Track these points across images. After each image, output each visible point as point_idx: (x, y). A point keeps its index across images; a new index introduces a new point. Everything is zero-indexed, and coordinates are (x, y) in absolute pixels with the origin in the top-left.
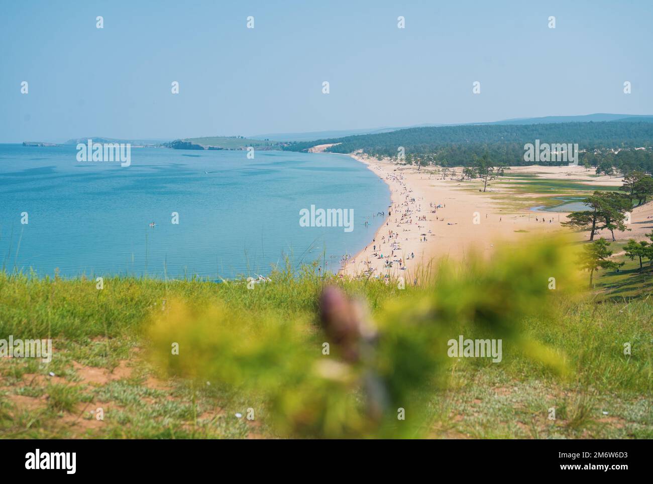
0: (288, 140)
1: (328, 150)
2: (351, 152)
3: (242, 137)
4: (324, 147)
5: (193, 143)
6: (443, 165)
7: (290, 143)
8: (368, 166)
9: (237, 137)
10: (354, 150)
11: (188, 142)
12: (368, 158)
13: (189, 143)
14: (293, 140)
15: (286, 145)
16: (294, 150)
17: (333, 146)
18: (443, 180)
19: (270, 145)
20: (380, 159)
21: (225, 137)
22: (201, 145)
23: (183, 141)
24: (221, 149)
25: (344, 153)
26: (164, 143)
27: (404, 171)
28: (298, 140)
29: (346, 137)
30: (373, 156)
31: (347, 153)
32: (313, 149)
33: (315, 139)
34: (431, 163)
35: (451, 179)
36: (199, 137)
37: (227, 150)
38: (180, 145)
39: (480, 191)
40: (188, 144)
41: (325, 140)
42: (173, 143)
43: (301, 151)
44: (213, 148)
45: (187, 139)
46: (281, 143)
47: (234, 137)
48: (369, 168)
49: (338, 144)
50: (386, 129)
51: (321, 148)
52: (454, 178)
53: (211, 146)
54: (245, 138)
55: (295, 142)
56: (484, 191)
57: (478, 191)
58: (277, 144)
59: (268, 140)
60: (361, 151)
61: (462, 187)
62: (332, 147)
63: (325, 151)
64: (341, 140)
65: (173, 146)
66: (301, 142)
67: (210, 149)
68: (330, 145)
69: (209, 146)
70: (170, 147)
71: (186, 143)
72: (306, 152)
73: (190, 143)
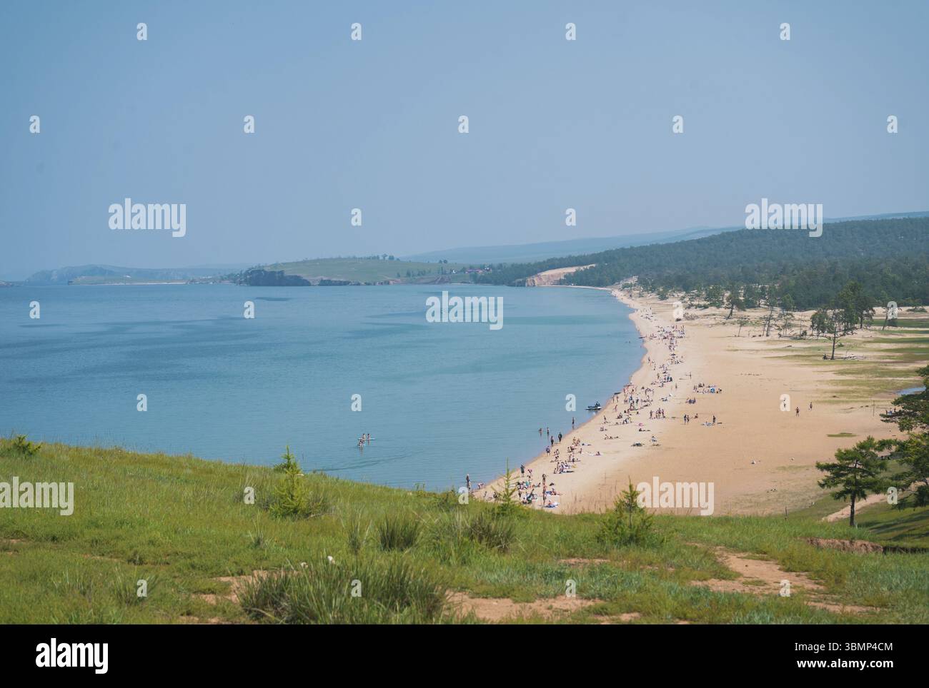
0: (487, 262)
1: (568, 280)
2: (613, 283)
3: (392, 258)
4: (560, 274)
5: (288, 273)
6: (785, 307)
7: (491, 267)
8: (633, 311)
9: (381, 258)
10: (619, 280)
11: (277, 270)
12: (641, 296)
13: (279, 272)
14: (496, 261)
15: (481, 271)
16: (496, 283)
17: (577, 271)
18: (764, 338)
19: (448, 272)
20: (663, 297)
21: (354, 258)
22: (304, 276)
23: (266, 269)
24: (345, 283)
25: (599, 286)
26: (228, 273)
27: (696, 321)
28: (509, 260)
29: (606, 252)
30: (653, 290)
31: (606, 285)
32: (536, 279)
33: (542, 257)
34: (762, 302)
35: (780, 336)
36: (300, 260)
37: (359, 284)
38: (260, 278)
39: (825, 358)
40: (277, 275)
41: (561, 259)
42: (247, 273)
43: (511, 284)
44: (329, 281)
45: (276, 265)
46: (471, 268)
47: (374, 258)
48: (632, 316)
49: (588, 267)
50: (702, 231)
51: (552, 276)
52: (788, 332)
53: (325, 279)
54: (398, 259)
55: (501, 265)
56: (832, 358)
57: (821, 358)
58: (464, 270)
59: (445, 262)
60: (633, 280)
61: (796, 350)
62: (574, 273)
63: (560, 282)
64: (594, 258)
65: (246, 281)
66: (512, 265)
67: (324, 283)
68: (572, 270)
69: (319, 278)
70: (241, 283)
71: (275, 272)
72: (522, 284)
73: (282, 272)
